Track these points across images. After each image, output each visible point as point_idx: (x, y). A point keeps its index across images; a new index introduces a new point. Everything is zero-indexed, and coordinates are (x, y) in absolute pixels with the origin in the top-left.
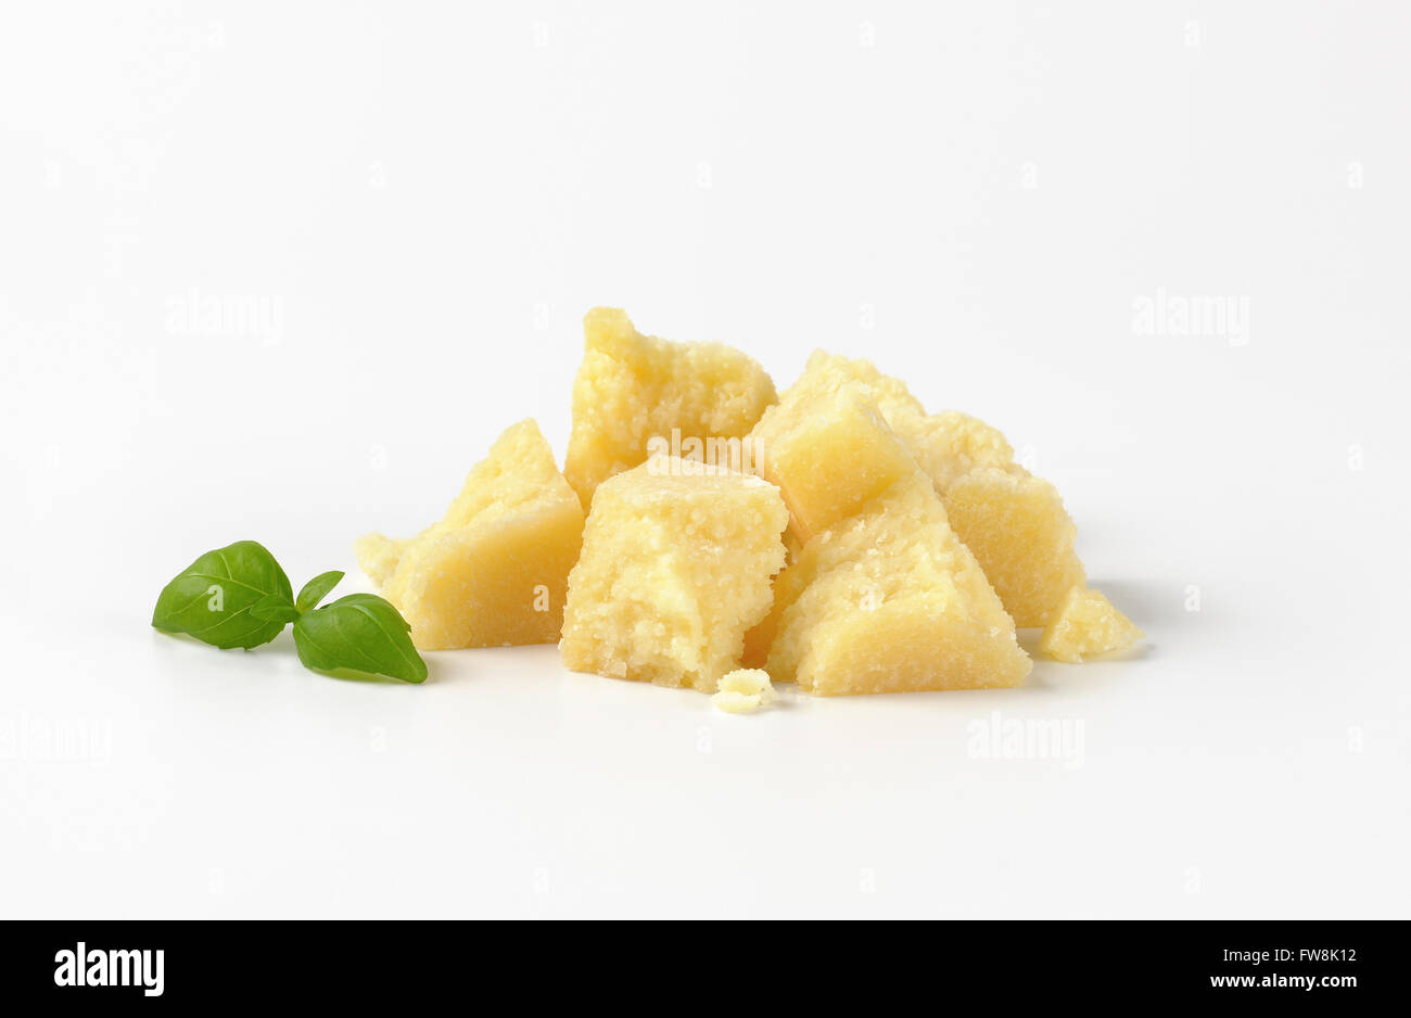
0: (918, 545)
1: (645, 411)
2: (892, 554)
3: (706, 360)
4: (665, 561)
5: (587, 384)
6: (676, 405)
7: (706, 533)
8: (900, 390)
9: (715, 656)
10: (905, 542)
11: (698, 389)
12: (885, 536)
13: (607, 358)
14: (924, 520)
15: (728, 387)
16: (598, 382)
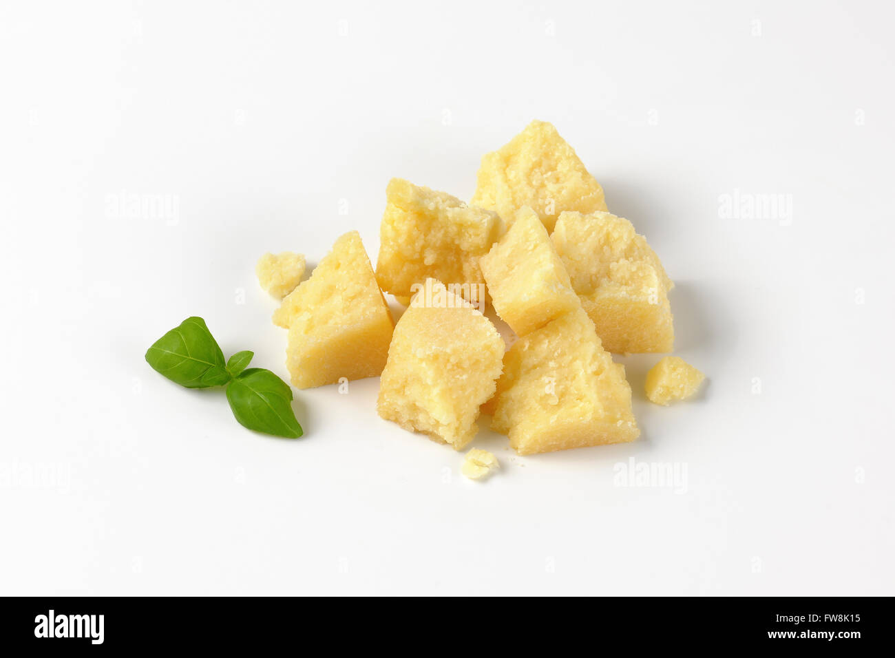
0: (578, 361)
1: (422, 236)
2: (563, 365)
3: (458, 219)
4: (436, 391)
5: (389, 227)
6: (440, 235)
7: (459, 365)
8: (571, 154)
9: (463, 432)
10: (571, 358)
11: (453, 229)
12: (559, 351)
13: (401, 211)
14: (581, 341)
15: (471, 231)
16: (395, 224)
